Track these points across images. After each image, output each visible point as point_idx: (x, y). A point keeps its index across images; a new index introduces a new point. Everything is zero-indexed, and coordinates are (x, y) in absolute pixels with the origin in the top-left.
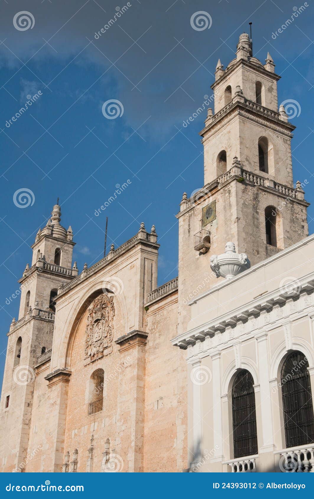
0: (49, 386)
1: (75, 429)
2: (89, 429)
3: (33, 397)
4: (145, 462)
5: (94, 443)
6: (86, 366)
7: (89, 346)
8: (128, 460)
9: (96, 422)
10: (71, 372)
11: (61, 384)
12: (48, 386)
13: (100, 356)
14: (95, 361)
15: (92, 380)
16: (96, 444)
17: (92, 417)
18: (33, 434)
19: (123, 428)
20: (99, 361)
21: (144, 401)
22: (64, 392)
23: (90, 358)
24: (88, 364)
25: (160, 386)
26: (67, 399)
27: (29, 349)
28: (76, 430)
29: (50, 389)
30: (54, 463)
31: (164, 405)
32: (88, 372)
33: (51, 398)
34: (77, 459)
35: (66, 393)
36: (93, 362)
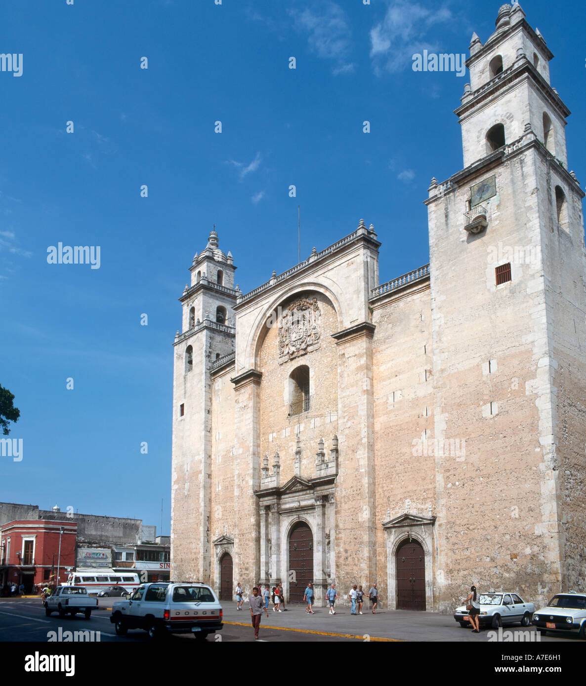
0: (236, 389)
1: (273, 433)
2: (292, 431)
3: (212, 404)
4: (377, 459)
5: (301, 445)
6: (282, 364)
7: (285, 346)
8: (358, 457)
9: (302, 423)
10: (262, 373)
11: (252, 385)
12: (234, 389)
13: (302, 352)
14: (295, 358)
15: (291, 380)
16: (304, 446)
17: (295, 419)
18: (216, 441)
19: (349, 424)
20: (301, 358)
21: (373, 394)
22: (256, 394)
23: (288, 356)
24: (286, 362)
25: (396, 376)
26: (259, 403)
27: (204, 354)
28: (275, 434)
29: (238, 393)
30: (251, 467)
31: (403, 396)
32: (286, 370)
33: (240, 402)
34: (278, 462)
35: (258, 396)
36: (292, 360)
